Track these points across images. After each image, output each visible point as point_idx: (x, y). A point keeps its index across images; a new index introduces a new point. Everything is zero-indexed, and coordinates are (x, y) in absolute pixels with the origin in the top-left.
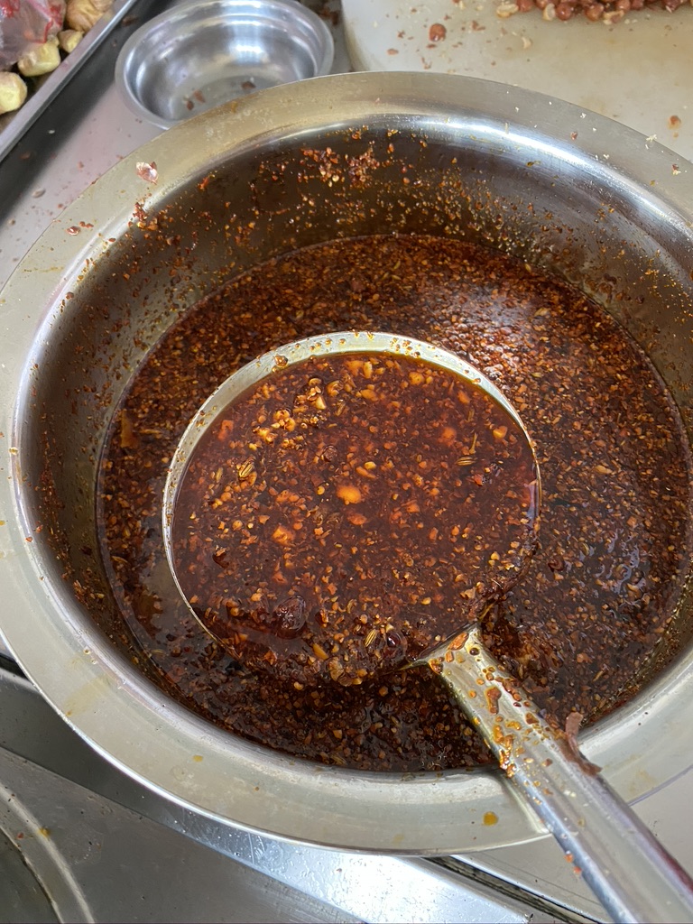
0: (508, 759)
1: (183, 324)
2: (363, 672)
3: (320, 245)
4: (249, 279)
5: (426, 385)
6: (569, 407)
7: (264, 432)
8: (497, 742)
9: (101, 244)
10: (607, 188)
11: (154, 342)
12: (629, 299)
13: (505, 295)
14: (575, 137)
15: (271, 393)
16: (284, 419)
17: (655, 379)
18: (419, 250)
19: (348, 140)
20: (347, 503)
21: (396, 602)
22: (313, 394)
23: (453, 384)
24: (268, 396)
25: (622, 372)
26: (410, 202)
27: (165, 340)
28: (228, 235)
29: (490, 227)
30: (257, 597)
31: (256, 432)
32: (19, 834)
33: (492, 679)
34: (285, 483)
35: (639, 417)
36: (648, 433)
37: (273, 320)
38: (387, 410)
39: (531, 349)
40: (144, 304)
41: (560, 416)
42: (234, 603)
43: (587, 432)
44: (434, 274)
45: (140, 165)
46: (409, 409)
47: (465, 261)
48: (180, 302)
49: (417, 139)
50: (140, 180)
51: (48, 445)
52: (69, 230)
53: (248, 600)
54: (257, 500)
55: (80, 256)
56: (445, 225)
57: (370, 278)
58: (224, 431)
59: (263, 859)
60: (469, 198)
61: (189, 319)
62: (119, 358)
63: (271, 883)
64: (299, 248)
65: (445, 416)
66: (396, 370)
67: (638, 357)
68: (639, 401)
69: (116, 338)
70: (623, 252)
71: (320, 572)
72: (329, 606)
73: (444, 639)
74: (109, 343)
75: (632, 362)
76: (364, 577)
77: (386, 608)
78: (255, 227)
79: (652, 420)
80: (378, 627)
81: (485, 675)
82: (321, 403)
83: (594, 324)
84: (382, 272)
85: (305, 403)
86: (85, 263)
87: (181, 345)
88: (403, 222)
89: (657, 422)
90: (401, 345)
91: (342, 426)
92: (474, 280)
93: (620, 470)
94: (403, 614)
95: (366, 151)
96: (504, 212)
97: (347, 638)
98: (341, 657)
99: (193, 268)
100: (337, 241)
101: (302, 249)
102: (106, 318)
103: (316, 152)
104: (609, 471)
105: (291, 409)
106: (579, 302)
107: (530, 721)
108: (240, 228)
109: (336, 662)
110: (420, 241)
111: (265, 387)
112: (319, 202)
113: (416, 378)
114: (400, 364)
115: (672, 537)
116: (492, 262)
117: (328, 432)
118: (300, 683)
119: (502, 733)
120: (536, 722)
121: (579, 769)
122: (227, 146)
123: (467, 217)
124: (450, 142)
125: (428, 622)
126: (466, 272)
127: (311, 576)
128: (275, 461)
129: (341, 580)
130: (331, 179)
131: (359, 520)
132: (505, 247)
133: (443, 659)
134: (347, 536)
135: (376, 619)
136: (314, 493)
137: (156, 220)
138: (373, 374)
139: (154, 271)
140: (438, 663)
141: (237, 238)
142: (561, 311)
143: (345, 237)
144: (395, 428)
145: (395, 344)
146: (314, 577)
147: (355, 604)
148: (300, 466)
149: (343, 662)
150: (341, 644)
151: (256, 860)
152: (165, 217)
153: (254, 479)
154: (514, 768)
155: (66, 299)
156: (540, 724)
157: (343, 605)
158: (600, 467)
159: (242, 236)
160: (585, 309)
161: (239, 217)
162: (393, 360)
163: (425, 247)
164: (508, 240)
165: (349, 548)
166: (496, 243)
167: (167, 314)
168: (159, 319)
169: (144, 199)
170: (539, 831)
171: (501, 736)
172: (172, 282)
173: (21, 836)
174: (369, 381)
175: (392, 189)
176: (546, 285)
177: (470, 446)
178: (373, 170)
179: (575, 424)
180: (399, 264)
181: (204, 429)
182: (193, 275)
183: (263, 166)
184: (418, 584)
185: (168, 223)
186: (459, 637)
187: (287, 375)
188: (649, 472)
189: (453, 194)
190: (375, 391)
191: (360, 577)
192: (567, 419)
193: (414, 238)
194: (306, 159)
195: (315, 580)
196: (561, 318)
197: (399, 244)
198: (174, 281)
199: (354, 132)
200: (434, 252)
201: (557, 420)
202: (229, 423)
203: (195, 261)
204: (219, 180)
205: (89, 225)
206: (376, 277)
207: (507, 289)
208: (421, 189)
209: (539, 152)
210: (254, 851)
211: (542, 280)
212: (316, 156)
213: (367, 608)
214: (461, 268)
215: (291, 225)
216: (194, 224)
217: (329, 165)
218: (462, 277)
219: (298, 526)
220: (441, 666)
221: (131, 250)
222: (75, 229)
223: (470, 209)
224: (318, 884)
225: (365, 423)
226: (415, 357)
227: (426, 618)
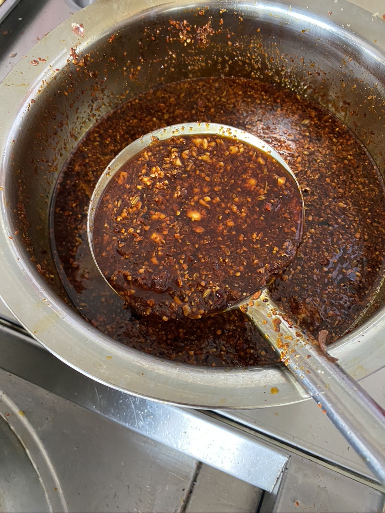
0: (285, 356)
1: (98, 127)
2: (202, 311)
3: (179, 82)
4: (137, 101)
5: (239, 153)
6: (324, 170)
7: (146, 179)
8: (279, 347)
9: (51, 72)
10: (348, 45)
11: (82, 137)
12: (357, 115)
13: (284, 112)
14: (331, 14)
15: (149, 156)
16: (157, 172)
17: (369, 160)
18: (237, 86)
19: (196, 15)
20: (193, 220)
21: (221, 275)
22: (174, 157)
23: (255, 153)
24: (148, 159)
25: (350, 155)
26: (232, 57)
27: (89, 134)
28: (125, 73)
29: (278, 73)
30: (142, 271)
31: (141, 180)
32: (7, 414)
33: (276, 314)
34: (158, 208)
35: (360, 180)
36: (366, 189)
37: (151, 120)
38: (217, 169)
39: (301, 139)
40: (77, 113)
41: (319, 175)
42: (129, 273)
43: (333, 184)
44: (245, 99)
45: (74, 25)
46: (229, 168)
47: (263, 93)
48: (97, 113)
49: (237, 16)
50: (73, 34)
51: (21, 188)
52: (32, 62)
53: (137, 272)
54: (142, 217)
55: (39, 79)
56: (251, 72)
57: (209, 100)
58: (122, 178)
59: (143, 427)
60: (266, 55)
61: (101, 124)
62: (61, 144)
63: (147, 440)
64: (166, 83)
65: (250, 171)
66: (221, 144)
67: (360, 148)
68: (360, 171)
69: (60, 131)
70: (355, 86)
71: (179, 257)
72: (183, 276)
73: (248, 295)
74: (56, 134)
75: (356, 151)
76: (203, 260)
77: (216, 278)
78: (141, 69)
79: (367, 181)
80: (211, 288)
81: (272, 312)
82: (178, 162)
83: (335, 129)
84: (215, 97)
85: (169, 163)
86: (42, 82)
87: (98, 139)
88: (227, 69)
89: (370, 183)
90: (225, 131)
91: (189, 176)
92: (268, 103)
93: (351, 206)
94: (225, 282)
95: (207, 23)
96: (286, 63)
97: (193, 293)
98: (190, 304)
99: (105, 92)
100: (189, 80)
101: (168, 84)
102: (54, 119)
103: (178, 22)
104: (345, 206)
105: (160, 166)
106: (326, 117)
107: (298, 335)
108: (132, 70)
109: (187, 307)
110: (237, 81)
111: (146, 153)
112: (178, 55)
113: (234, 149)
114: (224, 141)
115: (377, 247)
116: (278, 94)
117: (181, 179)
118: (167, 316)
119: (282, 342)
120: (301, 336)
121: (326, 360)
122: (125, 16)
123: (264, 65)
124: (257, 18)
125: (239, 285)
126: (263, 99)
127: (173, 259)
128: (152, 196)
129: (190, 262)
130: (186, 41)
131: (199, 230)
132: (286, 85)
133: (247, 305)
134: (193, 238)
135: (210, 284)
136: (175, 215)
137: (83, 60)
138: (209, 146)
139: (82, 93)
140: (245, 307)
141: (130, 76)
142: (316, 121)
143: (193, 78)
144: (220, 178)
145: (222, 131)
146: (175, 259)
147: (198, 275)
148: (166, 199)
149: (191, 306)
150: (189, 297)
151: (139, 427)
152: (89, 59)
153: (140, 206)
154: (289, 361)
155: (31, 103)
156: (304, 337)
157: (191, 275)
158: (341, 203)
159: (133, 74)
160: (330, 121)
161: (132, 62)
162: (220, 139)
163: (239, 85)
164: (288, 81)
165: (193, 244)
166: (281, 83)
167: (89, 120)
168: (85, 122)
169: (76, 46)
170: (304, 397)
171: (281, 344)
172: (92, 100)
173: (8, 415)
174: (207, 150)
175: (221, 48)
176: (307, 107)
177: (264, 188)
178: (211, 36)
179: (327, 179)
180: (225, 93)
181: (110, 178)
182: (105, 97)
183: (146, 30)
184: (233, 264)
185: (91, 63)
186: (257, 293)
187: (159, 146)
188: (367, 209)
189: (256, 52)
190: (209, 156)
191: (201, 261)
192: (322, 176)
193: (234, 79)
194: (172, 27)
195: (176, 261)
196: (316, 126)
197: (226, 82)
198: (94, 100)
199: (200, 10)
200: (245, 87)
201: (317, 177)
202: (124, 174)
203: (106, 88)
204: (121, 37)
205: (44, 60)
206: (212, 99)
207: (286, 108)
208: (239, 49)
209: (309, 23)
210: (138, 423)
211: (306, 104)
212: (177, 25)
213: (205, 277)
214: (261, 97)
215: (162, 69)
216: (106, 65)
217: (185, 32)
218: (261, 101)
219: (166, 233)
220: (247, 308)
221: (69, 78)
222: (35, 62)
223: (266, 61)
224: (173, 440)
225: (203, 174)
226: (234, 138)
227: (237, 283)
